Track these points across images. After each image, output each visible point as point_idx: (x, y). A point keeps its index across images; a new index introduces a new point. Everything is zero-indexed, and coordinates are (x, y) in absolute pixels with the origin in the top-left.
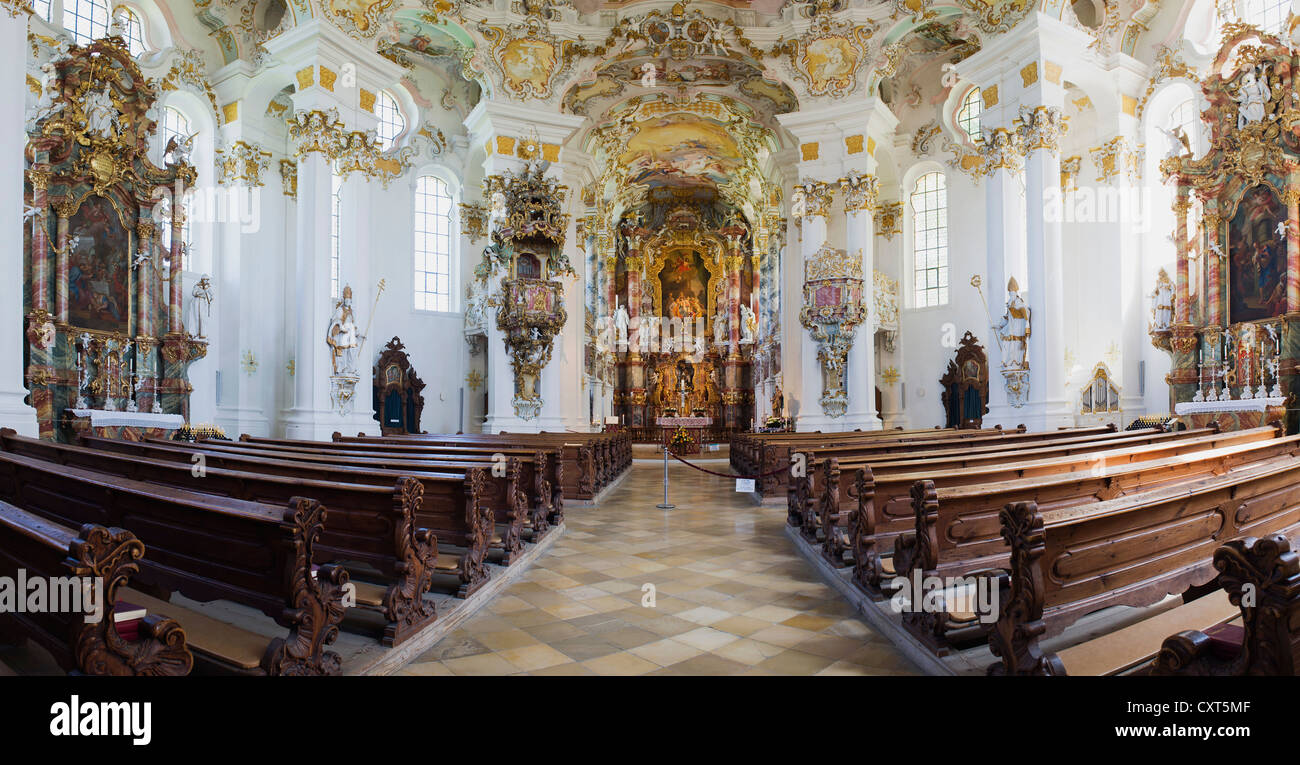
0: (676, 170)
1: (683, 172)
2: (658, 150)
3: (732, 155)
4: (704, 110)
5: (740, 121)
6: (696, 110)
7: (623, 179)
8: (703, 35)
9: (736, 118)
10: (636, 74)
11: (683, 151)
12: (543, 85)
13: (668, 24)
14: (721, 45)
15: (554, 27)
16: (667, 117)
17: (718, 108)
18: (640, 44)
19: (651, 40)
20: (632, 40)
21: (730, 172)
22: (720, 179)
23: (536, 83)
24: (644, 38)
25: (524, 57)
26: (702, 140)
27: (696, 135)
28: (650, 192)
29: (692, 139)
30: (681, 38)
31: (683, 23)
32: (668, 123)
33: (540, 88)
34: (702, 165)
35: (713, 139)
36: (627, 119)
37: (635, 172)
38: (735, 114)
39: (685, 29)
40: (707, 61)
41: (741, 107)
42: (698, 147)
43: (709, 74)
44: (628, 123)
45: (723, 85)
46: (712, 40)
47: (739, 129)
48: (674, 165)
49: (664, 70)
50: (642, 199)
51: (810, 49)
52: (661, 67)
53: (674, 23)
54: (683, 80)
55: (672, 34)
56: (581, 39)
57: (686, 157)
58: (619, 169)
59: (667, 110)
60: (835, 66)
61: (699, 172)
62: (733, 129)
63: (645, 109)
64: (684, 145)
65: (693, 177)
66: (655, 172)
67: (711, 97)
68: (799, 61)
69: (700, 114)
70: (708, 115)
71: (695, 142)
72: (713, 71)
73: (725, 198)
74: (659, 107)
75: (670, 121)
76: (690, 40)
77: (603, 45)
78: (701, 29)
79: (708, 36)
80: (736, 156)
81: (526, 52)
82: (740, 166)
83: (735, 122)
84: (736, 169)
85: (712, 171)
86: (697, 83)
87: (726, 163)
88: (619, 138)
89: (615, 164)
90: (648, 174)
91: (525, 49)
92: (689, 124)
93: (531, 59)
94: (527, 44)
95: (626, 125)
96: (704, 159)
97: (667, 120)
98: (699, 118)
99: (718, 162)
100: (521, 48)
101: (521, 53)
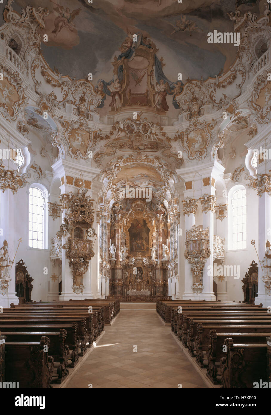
0: (136, 186)
1: (139, 186)
2: (129, 177)
3: (159, 180)
4: (148, 162)
7: (114, 189)
8: (148, 131)
9: (161, 166)
10: (121, 146)
11: (139, 178)
12: (85, 152)
13: (134, 125)
14: (154, 135)
15: (90, 123)
17: (154, 161)
18: (123, 134)
19: (127, 132)
20: (120, 132)
21: (158, 187)
22: (154, 190)
23: (82, 151)
24: (125, 131)
25: (77, 137)
26: (147, 174)
27: (144, 172)
30: (139, 132)
31: (140, 124)
33: (84, 154)
34: (147, 184)
35: (151, 174)
36: (117, 165)
37: (119, 187)
38: (160, 164)
39: (141, 127)
40: (149, 142)
41: (163, 161)
43: (150, 147)
44: (117, 167)
45: (155, 151)
46: (151, 133)
47: (162, 170)
48: (135, 184)
49: (132, 145)
53: (137, 124)
54: (140, 149)
55: (135, 130)
56: (100, 131)
57: (140, 180)
58: (113, 186)
59: (133, 162)
61: (145, 187)
62: (160, 170)
63: (124, 161)
64: (140, 176)
67: (150, 157)
68: (185, 142)
69: (146, 163)
70: (149, 164)
71: (144, 175)
73: (156, 197)
74: (130, 160)
75: (134, 166)
76: (142, 133)
77: (109, 134)
78: (147, 128)
79: (150, 131)
80: (161, 181)
81: (78, 136)
82: (162, 185)
84: (161, 186)
85: (151, 186)
86: (145, 150)
87: (157, 183)
88: (114, 173)
89: (111, 184)
91: (78, 134)
92: (142, 167)
93: (80, 139)
94: (79, 132)
95: (116, 168)
96: (148, 181)
97: (133, 165)
98: (146, 165)
99: (153, 182)
100: (76, 133)
101: (76, 135)
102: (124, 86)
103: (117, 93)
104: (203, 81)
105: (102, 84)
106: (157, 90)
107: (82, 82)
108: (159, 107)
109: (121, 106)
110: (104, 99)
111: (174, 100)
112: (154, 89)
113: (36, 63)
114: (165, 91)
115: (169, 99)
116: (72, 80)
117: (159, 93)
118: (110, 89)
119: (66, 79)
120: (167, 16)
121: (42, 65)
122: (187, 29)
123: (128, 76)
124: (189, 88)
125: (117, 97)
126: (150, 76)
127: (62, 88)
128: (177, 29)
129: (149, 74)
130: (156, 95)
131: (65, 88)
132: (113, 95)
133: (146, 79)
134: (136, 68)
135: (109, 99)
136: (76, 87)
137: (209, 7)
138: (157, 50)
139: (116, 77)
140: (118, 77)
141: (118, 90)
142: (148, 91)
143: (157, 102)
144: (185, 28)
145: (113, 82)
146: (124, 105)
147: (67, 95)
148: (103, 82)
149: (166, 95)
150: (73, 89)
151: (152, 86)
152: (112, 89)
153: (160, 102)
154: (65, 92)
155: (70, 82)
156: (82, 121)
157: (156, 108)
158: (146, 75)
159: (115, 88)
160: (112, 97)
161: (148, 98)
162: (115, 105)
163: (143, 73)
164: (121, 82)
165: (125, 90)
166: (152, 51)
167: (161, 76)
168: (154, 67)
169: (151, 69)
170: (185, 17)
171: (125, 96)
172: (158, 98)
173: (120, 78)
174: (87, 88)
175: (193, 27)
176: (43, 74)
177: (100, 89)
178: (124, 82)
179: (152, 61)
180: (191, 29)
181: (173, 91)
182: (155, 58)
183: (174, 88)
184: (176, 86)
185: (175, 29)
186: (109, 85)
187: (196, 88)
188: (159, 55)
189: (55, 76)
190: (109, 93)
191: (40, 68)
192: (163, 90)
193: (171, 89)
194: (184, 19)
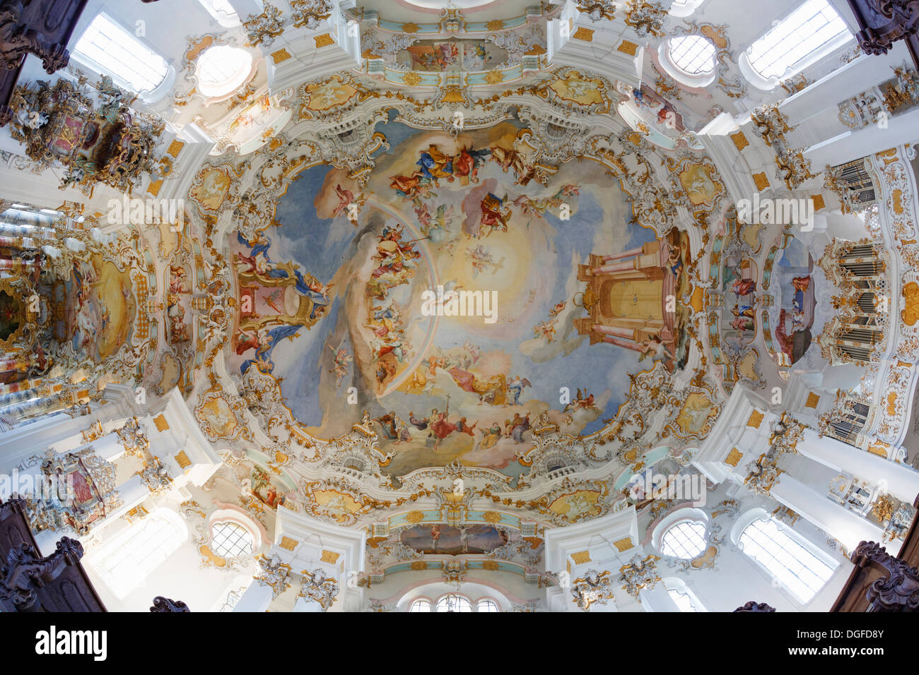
0: (81, 304)
1: (79, 311)
2: (101, 288)
3: (102, 352)
4: (140, 325)
5: (136, 356)
6: (140, 319)
7: (81, 258)
8: (215, 320)
9: (137, 351)
10: (176, 270)
11: (99, 310)
12: (196, 194)
13: (223, 295)
14: (210, 334)
15: (229, 214)
16: (132, 295)
17: (144, 337)
18: (209, 274)
19: (212, 282)
20: (212, 268)
21: (84, 351)
22: (76, 343)
23: (199, 191)
24: (213, 277)
26: (110, 326)
27: (115, 320)
28: (62, 282)
29: (111, 316)
30: (213, 304)
31: (223, 305)
32: (125, 296)
33: (195, 192)
34: (86, 327)
35: (112, 334)
36: (135, 262)
37: (83, 269)
38: (141, 351)
39: (220, 307)
40: (191, 326)
41: (150, 355)
42: (104, 322)
43: (177, 327)
44: (131, 263)
45: (166, 338)
46: (212, 327)
47: (128, 355)
48: (85, 302)
49: (180, 292)
50: (57, 274)
51: (220, 400)
52: (182, 290)
53: (223, 300)
54: (169, 308)
55: (215, 297)
56: (215, 232)
57: (94, 312)
58: (90, 254)
59: (138, 295)
60: (216, 422)
61: (80, 324)
62: (127, 351)
63: (141, 277)
64: (105, 310)
65: (75, 319)
66: (80, 285)
67: (154, 330)
68: (210, 394)
69: (136, 321)
70: (135, 328)
71: (108, 319)
72: (180, 330)
73: (61, 348)
74: (142, 288)
75: (128, 298)
76: (212, 311)
77: (213, 247)
78: (220, 319)
79: (214, 324)
80: (101, 355)
81: (219, 189)
82: (93, 359)
83: (133, 351)
84: (89, 356)
85: (82, 335)
86: (167, 319)
87: (92, 347)
88: (119, 255)
89: (95, 251)
90: (79, 281)
91: (221, 189)
92: (126, 314)
93: (213, 191)
94: (225, 191)
95: (129, 260)
96: (93, 328)
97: (129, 296)
98: (131, 322)
99: (92, 340)
100: (224, 186)
101: (221, 185)
102: (263, 279)
103: (255, 265)
104: (283, 401)
105: (266, 243)
106: (260, 331)
107: (273, 214)
108: (240, 338)
109: (239, 272)
110: (249, 245)
111: (251, 361)
112: (261, 327)
113: (316, 153)
114: (260, 345)
115: (250, 354)
116: (279, 199)
117: (256, 336)
118: (259, 256)
119: (283, 190)
120: (351, 337)
121: (312, 159)
122: (337, 365)
123: (275, 285)
124: (268, 383)
125: (249, 266)
126: (276, 320)
127: (274, 180)
128: (336, 352)
129: (279, 318)
130: (253, 332)
131: (274, 184)
132: (252, 261)
133: (273, 313)
134: (286, 298)
135: (247, 253)
136: (270, 202)
137: (367, 387)
138: (308, 327)
139: (274, 266)
140: (274, 270)
141: (258, 269)
142: (258, 318)
143: (246, 333)
144: (338, 362)
145: (268, 261)
146: (240, 277)
147: (265, 186)
148: (268, 246)
149: (255, 348)
150: (268, 196)
151: (265, 323)
152: (259, 259)
153: (246, 339)
154: (268, 183)
155: (278, 194)
156: (236, 199)
157: (239, 332)
158: (278, 314)
159: (260, 264)
160: (250, 259)
161: (249, 319)
162: (240, 262)
163: (279, 308)
164: (268, 274)
165: (257, 279)
166: (307, 320)
167: (277, 336)
168: (287, 325)
169: (285, 320)
170: (352, 359)
171: (251, 279)
172: (250, 335)
173: (273, 273)
174: (263, 220)
175: (341, 372)
176: (303, 157)
177: (260, 239)
178: (267, 279)
179: (294, 321)
180: (338, 370)
181: (260, 357)
182: (299, 326)
183: (264, 359)
184: (267, 361)
185: (335, 348)
186: (265, 255)
187: (271, 393)
188: (302, 331)
189: (293, 172)
190: (254, 254)
191: (309, 155)
192: (260, 342)
193: (263, 354)
194: (349, 359)
